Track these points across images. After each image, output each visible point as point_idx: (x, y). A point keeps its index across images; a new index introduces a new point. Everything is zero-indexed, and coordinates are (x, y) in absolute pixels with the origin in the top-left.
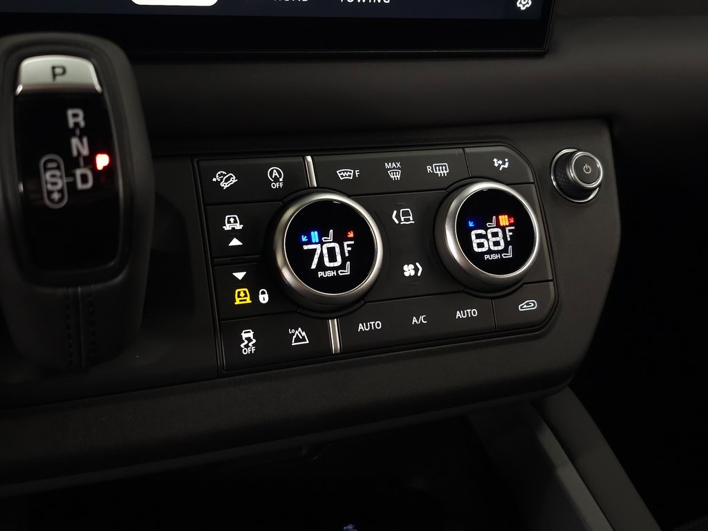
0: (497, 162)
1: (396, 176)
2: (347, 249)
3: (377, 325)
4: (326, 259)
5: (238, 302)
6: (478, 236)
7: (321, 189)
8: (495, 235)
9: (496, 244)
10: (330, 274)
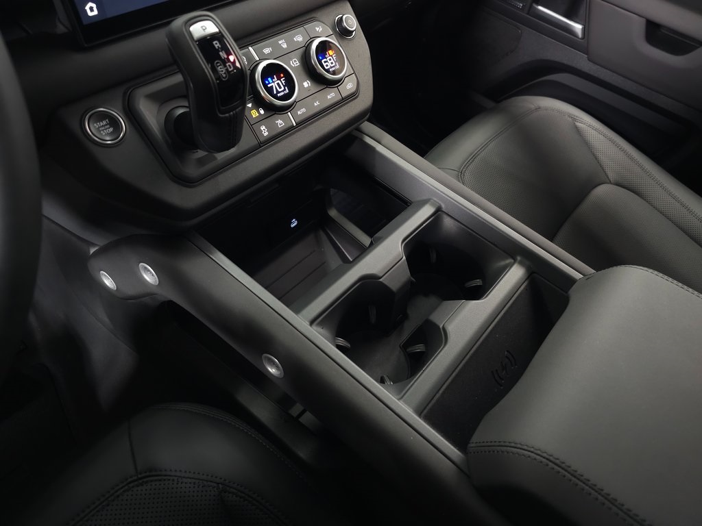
0: (317, 29)
1: (285, 46)
2: (283, 82)
3: (303, 110)
4: (278, 88)
5: (254, 116)
6: (325, 62)
7: (261, 60)
8: (330, 60)
9: (332, 63)
10: (282, 94)
